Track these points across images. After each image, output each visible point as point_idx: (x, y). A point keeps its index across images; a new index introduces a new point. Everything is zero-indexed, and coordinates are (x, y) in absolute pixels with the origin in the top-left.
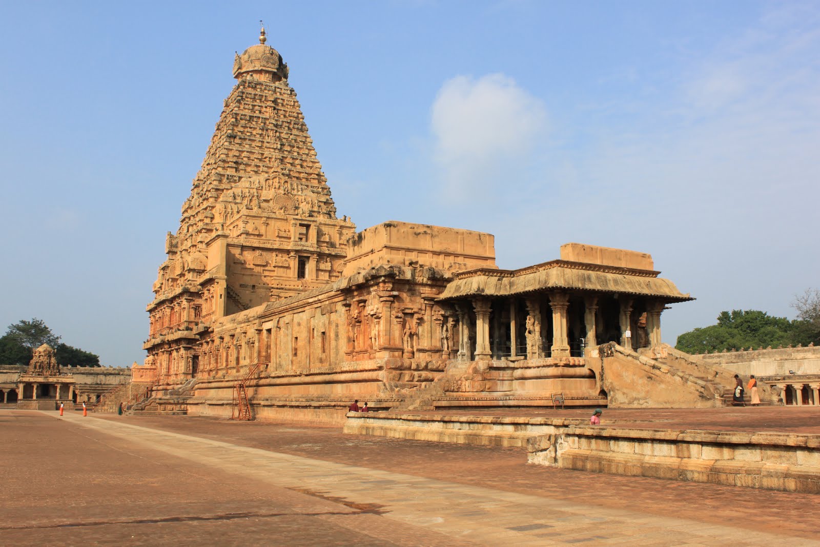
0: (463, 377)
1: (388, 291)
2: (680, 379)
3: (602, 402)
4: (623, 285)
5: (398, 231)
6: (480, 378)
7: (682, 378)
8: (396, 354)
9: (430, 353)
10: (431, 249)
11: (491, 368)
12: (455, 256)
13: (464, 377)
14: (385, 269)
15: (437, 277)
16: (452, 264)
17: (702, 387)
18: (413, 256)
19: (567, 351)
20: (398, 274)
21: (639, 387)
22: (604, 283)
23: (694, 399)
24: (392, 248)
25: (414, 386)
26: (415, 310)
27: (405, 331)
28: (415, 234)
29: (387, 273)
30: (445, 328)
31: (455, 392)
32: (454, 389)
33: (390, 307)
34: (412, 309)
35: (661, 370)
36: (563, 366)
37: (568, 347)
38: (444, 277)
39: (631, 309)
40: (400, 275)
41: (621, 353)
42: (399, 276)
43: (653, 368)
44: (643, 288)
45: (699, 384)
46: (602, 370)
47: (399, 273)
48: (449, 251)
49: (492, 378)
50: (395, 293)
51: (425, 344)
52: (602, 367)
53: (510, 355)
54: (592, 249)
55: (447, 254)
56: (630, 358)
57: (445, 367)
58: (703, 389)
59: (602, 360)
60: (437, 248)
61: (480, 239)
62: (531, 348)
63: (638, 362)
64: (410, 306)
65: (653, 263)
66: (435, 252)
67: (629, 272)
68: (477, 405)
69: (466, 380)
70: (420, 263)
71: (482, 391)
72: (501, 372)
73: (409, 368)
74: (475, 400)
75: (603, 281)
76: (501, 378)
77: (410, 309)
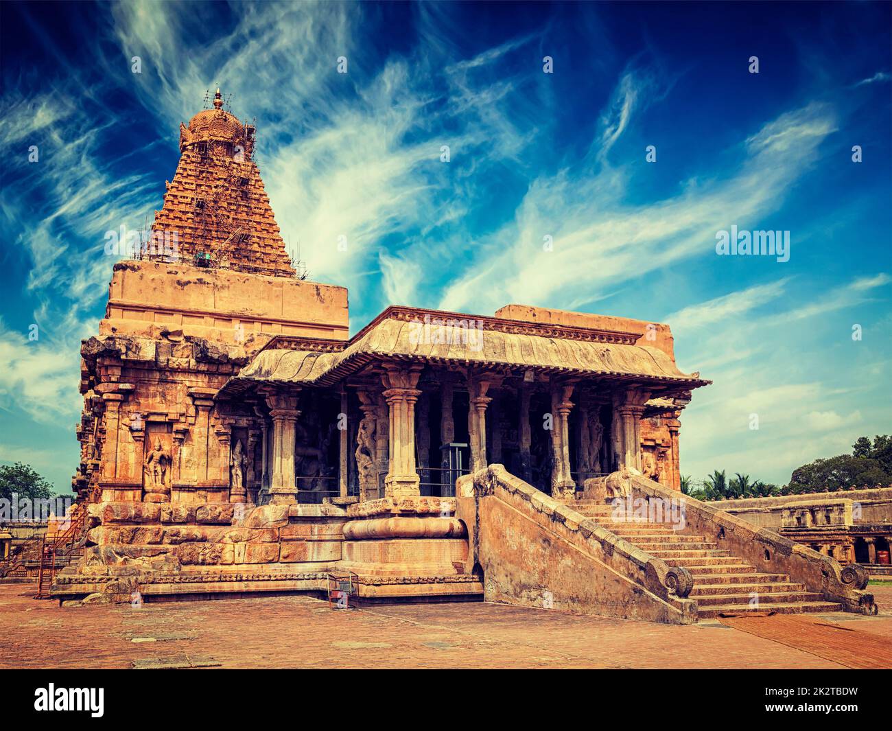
0: (227, 536)
1: (113, 382)
2: (600, 546)
3: (475, 588)
4: (545, 355)
5: (141, 277)
6: (267, 537)
7: (603, 542)
8: (130, 494)
9: (203, 493)
10: (211, 309)
11: (293, 519)
12: (262, 323)
13: (230, 537)
14: (98, 341)
15: (212, 358)
16: (255, 336)
17: (641, 568)
18: (172, 323)
19: (412, 486)
20: (124, 350)
21: (530, 562)
22: (498, 351)
23: (624, 596)
24: (125, 306)
25: (161, 553)
26: (172, 417)
27: (151, 452)
28: (179, 283)
29: (101, 349)
30: (238, 448)
31: (209, 564)
32: (203, 560)
33: (119, 412)
34: (167, 415)
35: (566, 523)
36: (400, 515)
37: (417, 478)
38: (229, 356)
39: (570, 405)
40: (129, 353)
41: (504, 487)
42: (126, 354)
43: (553, 520)
44: (591, 362)
45: (634, 560)
46: (478, 522)
47: (128, 349)
48: (249, 313)
49: (294, 537)
50: (127, 386)
51: (193, 476)
52: (477, 515)
53: (337, 495)
54: (550, 313)
55: (247, 320)
56: (517, 497)
57: (232, 516)
58: (642, 572)
59: (477, 502)
60: (224, 308)
61: (318, 294)
62: (364, 480)
63: (530, 506)
64: (162, 408)
65: (672, 338)
66: (220, 315)
67: (569, 334)
68: (244, 589)
69: (236, 542)
70: (186, 333)
71: (271, 562)
72: (316, 527)
73: (156, 520)
74: (241, 580)
75: (494, 347)
76: (316, 538)
77: (161, 414)
